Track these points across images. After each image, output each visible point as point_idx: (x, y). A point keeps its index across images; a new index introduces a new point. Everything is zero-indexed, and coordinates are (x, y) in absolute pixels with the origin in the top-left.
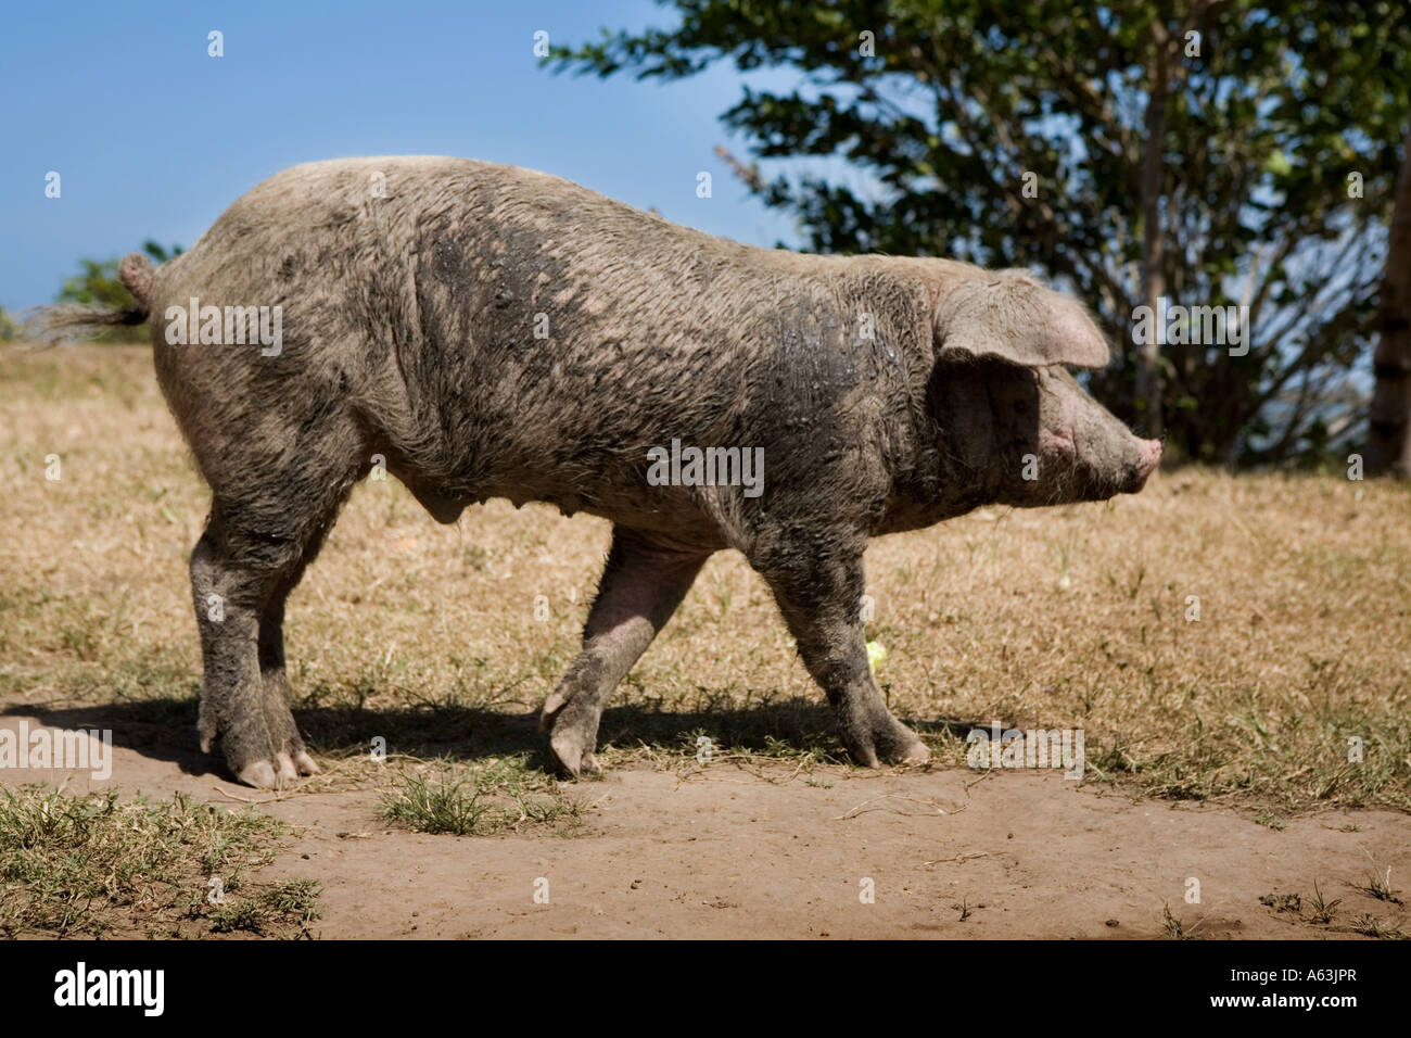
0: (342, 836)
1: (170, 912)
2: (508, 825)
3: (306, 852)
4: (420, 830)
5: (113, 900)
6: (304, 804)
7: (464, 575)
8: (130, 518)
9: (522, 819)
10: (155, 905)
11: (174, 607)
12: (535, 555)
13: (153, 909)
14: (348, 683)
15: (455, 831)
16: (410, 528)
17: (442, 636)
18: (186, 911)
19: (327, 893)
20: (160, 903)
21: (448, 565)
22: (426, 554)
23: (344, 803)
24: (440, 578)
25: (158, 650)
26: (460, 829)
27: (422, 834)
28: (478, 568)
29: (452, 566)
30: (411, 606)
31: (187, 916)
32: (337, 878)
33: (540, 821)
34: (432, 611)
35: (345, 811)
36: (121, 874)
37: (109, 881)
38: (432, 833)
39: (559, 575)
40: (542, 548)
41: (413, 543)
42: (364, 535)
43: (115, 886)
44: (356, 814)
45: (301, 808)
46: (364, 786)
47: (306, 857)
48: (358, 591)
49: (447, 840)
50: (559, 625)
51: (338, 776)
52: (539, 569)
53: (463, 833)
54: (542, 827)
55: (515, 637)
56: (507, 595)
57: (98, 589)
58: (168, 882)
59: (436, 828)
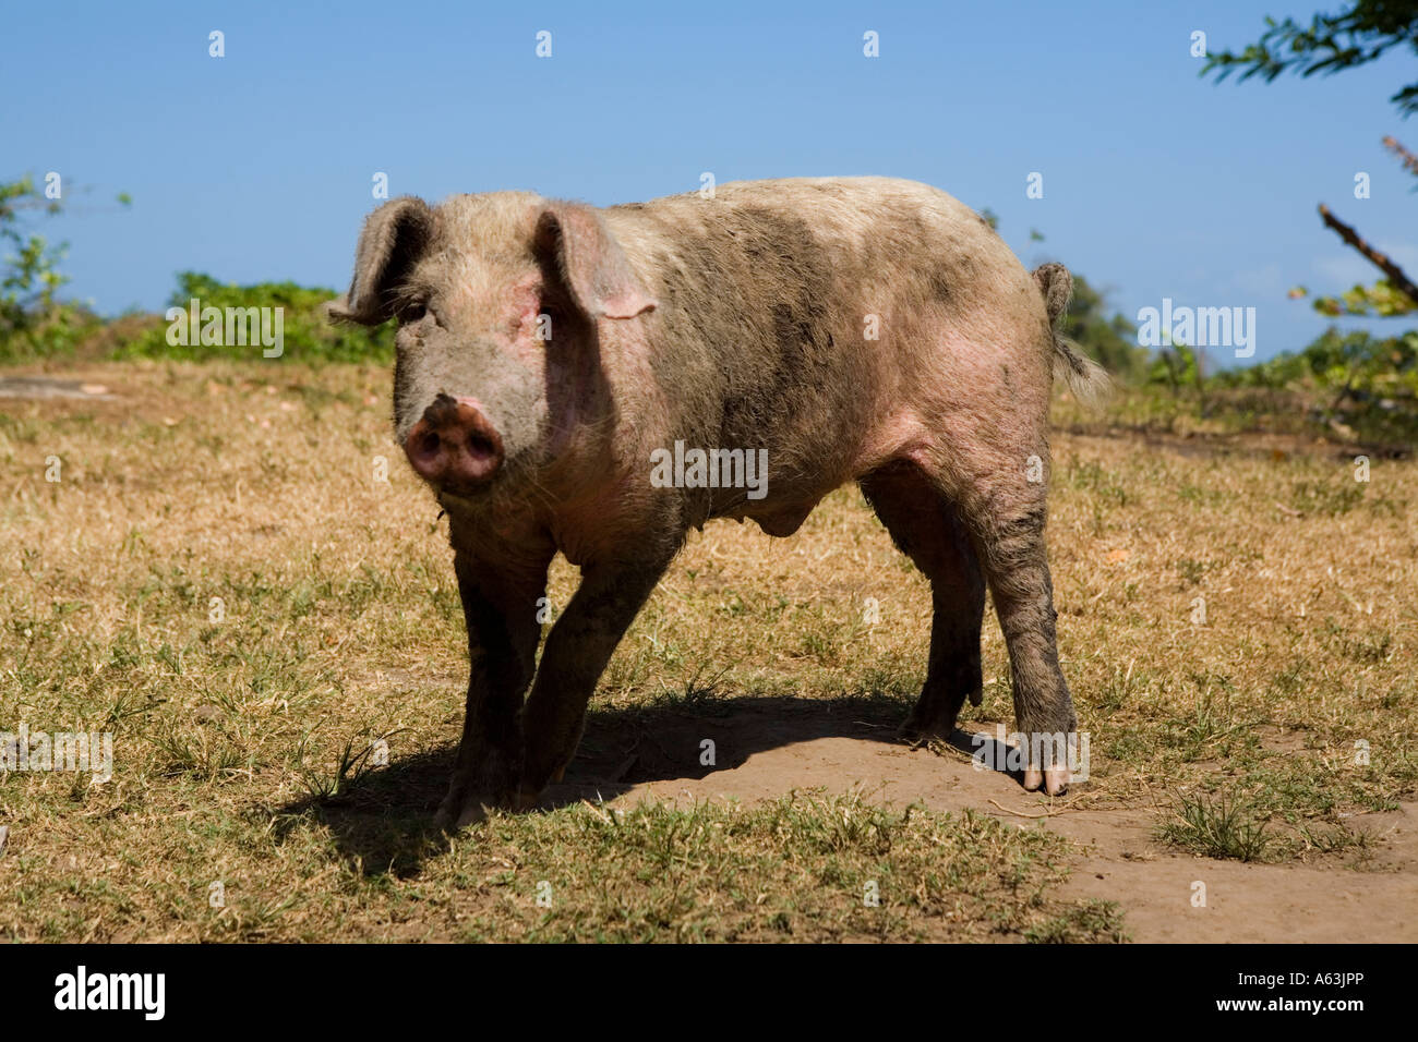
0: (1126, 856)
1: (981, 925)
2: (1293, 854)
3: (1100, 872)
4: (1203, 855)
5: (925, 909)
6: (1077, 821)
7: (1182, 589)
8: (845, 526)
9: (1309, 847)
10: (966, 917)
11: (902, 616)
12: (1252, 569)
13: (964, 921)
14: (1091, 697)
15: (1240, 858)
16: (1119, 539)
17: (1173, 651)
18: (996, 924)
19: (1131, 915)
20: (970, 916)
21: (1162, 578)
22: (1139, 566)
23: (1116, 822)
24: (1157, 591)
25: (896, 659)
26: (1247, 855)
27: (1206, 858)
28: (1196, 582)
29: (1167, 579)
30: (1136, 620)
31: (998, 931)
32: (1135, 900)
33: (1326, 851)
34: (1156, 625)
35: (1119, 830)
36: (930, 884)
37: (920, 890)
38: (1216, 858)
39: (1284, 591)
40: (1260, 562)
41: (1125, 555)
42: (1072, 545)
43: (926, 896)
44: (1134, 834)
45: (1074, 825)
46: (1132, 805)
47: (1100, 877)
48: (1079, 603)
49: (1232, 866)
50: (1292, 642)
51: (1104, 794)
52: (1260, 583)
53: (1247, 860)
54: (1330, 859)
55: (1249, 654)
56: (1231, 610)
57: (828, 596)
58: (974, 894)
59: (1221, 853)
